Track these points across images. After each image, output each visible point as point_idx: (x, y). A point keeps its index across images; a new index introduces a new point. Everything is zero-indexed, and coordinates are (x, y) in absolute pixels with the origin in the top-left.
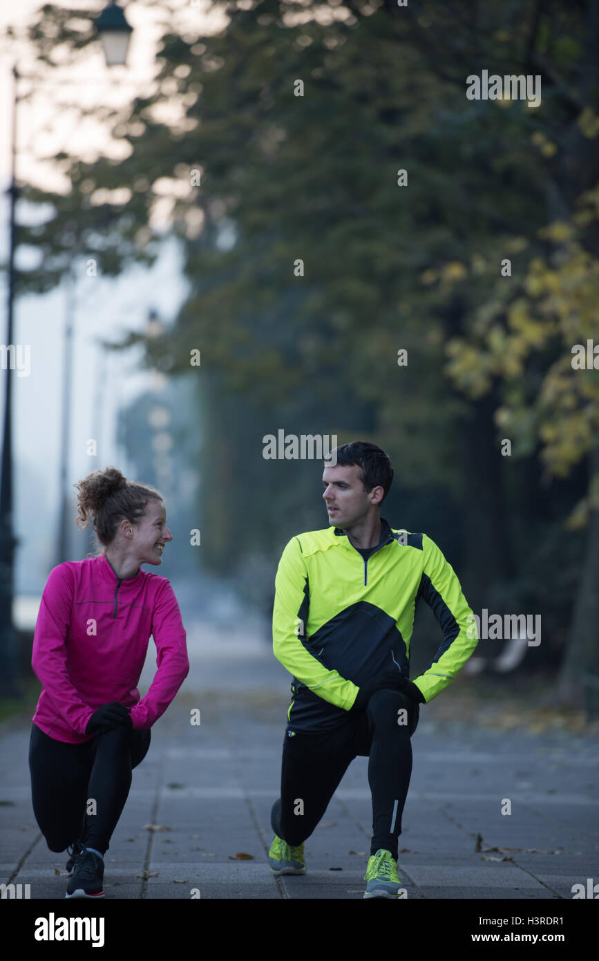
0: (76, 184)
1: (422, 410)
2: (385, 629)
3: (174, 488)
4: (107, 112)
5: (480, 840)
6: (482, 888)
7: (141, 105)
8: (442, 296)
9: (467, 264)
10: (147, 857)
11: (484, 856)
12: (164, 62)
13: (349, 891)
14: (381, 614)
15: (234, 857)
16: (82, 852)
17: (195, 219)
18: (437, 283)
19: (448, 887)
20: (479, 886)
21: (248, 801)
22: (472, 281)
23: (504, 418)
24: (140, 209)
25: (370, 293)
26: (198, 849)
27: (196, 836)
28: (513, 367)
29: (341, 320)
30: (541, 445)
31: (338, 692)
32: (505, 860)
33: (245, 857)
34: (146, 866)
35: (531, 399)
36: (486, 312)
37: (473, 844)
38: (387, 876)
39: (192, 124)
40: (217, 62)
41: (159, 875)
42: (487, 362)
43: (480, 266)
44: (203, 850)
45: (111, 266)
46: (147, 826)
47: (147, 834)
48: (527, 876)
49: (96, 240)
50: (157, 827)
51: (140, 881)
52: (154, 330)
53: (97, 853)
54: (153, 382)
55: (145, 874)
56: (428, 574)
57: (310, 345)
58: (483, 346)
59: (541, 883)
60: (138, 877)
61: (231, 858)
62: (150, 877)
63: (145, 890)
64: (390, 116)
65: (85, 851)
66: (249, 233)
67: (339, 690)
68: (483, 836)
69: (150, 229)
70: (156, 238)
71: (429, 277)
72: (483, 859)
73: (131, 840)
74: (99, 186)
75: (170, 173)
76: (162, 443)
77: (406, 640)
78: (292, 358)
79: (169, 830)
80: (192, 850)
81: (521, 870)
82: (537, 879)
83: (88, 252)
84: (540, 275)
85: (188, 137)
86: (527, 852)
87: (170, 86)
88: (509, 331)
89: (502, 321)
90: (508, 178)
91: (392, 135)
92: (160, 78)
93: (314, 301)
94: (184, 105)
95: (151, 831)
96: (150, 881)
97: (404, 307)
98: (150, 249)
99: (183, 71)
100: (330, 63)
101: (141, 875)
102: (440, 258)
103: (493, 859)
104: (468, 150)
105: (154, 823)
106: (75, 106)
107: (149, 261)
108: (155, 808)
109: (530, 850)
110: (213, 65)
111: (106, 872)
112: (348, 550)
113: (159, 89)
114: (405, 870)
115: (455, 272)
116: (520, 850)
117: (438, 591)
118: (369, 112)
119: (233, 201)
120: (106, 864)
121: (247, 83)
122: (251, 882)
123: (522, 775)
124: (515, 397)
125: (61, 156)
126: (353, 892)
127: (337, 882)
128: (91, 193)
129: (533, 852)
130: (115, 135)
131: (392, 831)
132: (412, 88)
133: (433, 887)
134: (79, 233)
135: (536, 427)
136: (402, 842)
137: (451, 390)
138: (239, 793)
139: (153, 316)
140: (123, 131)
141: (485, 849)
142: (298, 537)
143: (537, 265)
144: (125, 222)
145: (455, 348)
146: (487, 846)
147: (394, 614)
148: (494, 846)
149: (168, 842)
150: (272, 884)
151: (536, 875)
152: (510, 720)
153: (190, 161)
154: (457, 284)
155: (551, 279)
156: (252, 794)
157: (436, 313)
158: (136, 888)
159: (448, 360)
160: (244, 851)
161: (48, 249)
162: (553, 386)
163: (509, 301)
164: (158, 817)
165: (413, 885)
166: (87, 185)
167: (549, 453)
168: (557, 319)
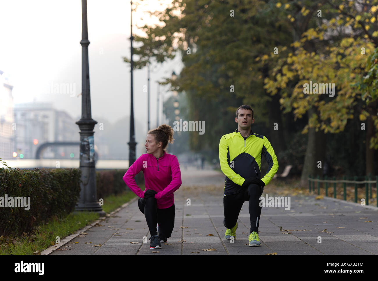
0: (149, 35)
2: (252, 161)
4: (158, 13)
5: (281, 228)
7: (168, 11)
8: (261, 65)
9: (269, 55)
10: (182, 236)
14: (250, 156)
17: (185, 45)
18: (260, 61)
19: (273, 242)
20: (282, 241)
21: (210, 219)
22: (271, 60)
23: (282, 101)
24: (169, 42)
25: (240, 65)
26: (197, 233)
27: (196, 230)
28: (283, 85)
29: (230, 73)
30: (294, 109)
31: (239, 180)
32: (289, 233)
33: (211, 235)
34: (182, 239)
35: (289, 96)
36: (275, 69)
37: (279, 229)
38: (255, 240)
39: (183, 16)
41: (186, 241)
42: (276, 84)
44: (198, 233)
45: (161, 59)
46: (181, 227)
47: (181, 229)
48: (296, 238)
49: (156, 52)
50: (183, 227)
51: (181, 243)
52: (174, 78)
54: (175, 94)
55: (182, 241)
57: (221, 81)
59: (300, 240)
61: (207, 236)
62: (184, 242)
64: (244, 11)
67: (239, 179)
69: (172, 47)
70: (174, 50)
71: (258, 59)
72: (282, 233)
74: (156, 36)
75: (178, 31)
76: (177, 112)
78: (216, 85)
79: (187, 228)
80: (195, 234)
81: (294, 236)
83: (154, 55)
84: (291, 57)
85: (182, 19)
87: (177, 5)
88: (282, 75)
89: (280, 71)
90: (280, 27)
92: (174, 2)
93: (223, 67)
94: (181, 10)
95: (182, 228)
97: (250, 69)
98: (173, 53)
102: (261, 53)
103: (285, 233)
107: (172, 57)
108: (183, 221)
109: (296, 230)
112: (240, 137)
113: (174, 6)
115: (266, 57)
116: (293, 230)
119: (196, 39)
122: (214, 242)
124: (285, 95)
125: (146, 27)
127: (239, 242)
130: (160, 20)
131: (257, 226)
133: (268, 242)
134: (151, 50)
135: (292, 103)
137: (265, 93)
138: (207, 217)
139: (174, 74)
140: (163, 19)
141: (283, 230)
142: (225, 135)
143: (290, 54)
144: (165, 46)
145: (266, 80)
147: (254, 156)
148: (285, 229)
149: (188, 231)
151: (299, 237)
153: (183, 27)
154: (265, 60)
155: (295, 58)
156: (211, 216)
157: (259, 70)
158: (180, 245)
159: (264, 84)
160: (211, 233)
161: (141, 55)
162: (296, 91)
163: (282, 66)
164: (184, 224)
165: (262, 242)
166: (153, 36)
167: (296, 111)
168: (297, 71)
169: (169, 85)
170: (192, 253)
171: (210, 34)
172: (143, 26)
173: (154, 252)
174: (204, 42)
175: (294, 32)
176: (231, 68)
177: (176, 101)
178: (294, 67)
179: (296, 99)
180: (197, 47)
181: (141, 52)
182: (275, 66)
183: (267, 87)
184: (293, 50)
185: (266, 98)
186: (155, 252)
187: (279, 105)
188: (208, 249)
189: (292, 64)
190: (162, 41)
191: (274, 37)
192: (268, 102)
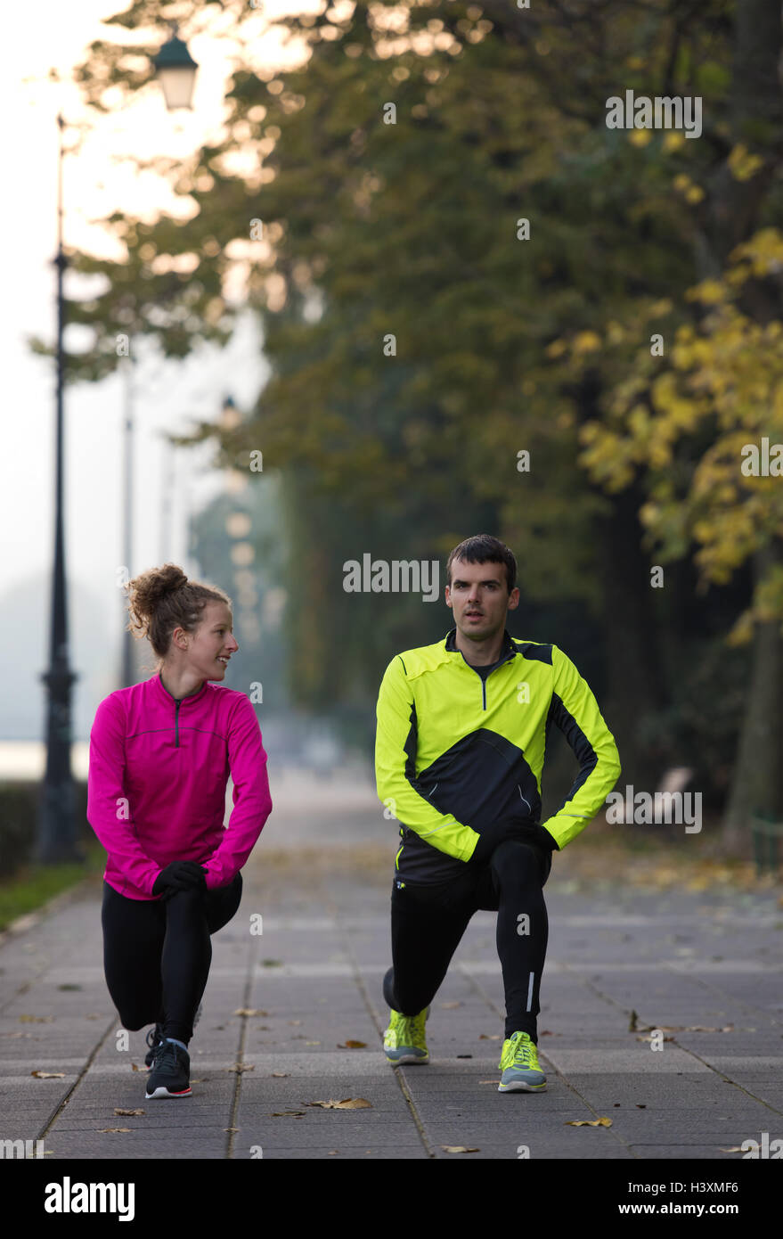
0: (133, 250)
1: (551, 509)
2: (510, 761)
3: (258, 608)
4: (167, 164)
5: (635, 1017)
6: (639, 1074)
7: (208, 155)
8: (572, 372)
9: (602, 333)
10: (240, 1048)
11: (640, 1037)
12: (234, 102)
13: (481, 1083)
14: (504, 744)
15: (343, 1044)
16: (161, 1043)
17: (275, 288)
18: (566, 357)
19: (598, 1074)
20: (634, 1071)
21: (357, 979)
22: (608, 352)
23: (650, 515)
24: (209, 277)
25: (489, 370)
26: (300, 1037)
27: (297, 1022)
28: (660, 455)
29: (453, 403)
30: (695, 547)
31: (454, 840)
32: (665, 1040)
33: (356, 1045)
34: (239, 1058)
35: (682, 493)
36: (626, 390)
37: (627, 1022)
38: (525, 1063)
39: (269, 175)
40: (297, 101)
41: (256, 1069)
42: (628, 449)
43: (616, 334)
44: (306, 1038)
45: (177, 345)
46: (239, 1011)
47: (239, 1020)
48: (691, 1058)
49: (158, 316)
50: (250, 1012)
51: (233, 1075)
52: (230, 420)
53: (180, 1044)
54: (231, 482)
55: (239, 1068)
56: (559, 694)
57: (416, 434)
58: (624, 431)
59: (708, 1066)
60: (230, 1071)
61: (340, 1047)
62: (245, 1070)
63: (239, 1086)
64: (505, 159)
65: (165, 1041)
66: (341, 301)
67: (456, 836)
68: (638, 1013)
69: (223, 300)
70: (229, 312)
71: (556, 349)
72: (638, 1040)
73: (221, 1028)
74: (159, 252)
75: (244, 233)
76: (243, 555)
77: (537, 772)
78: (396, 450)
79: (265, 1015)
80: (293, 1038)
81: (684, 1053)
82: (704, 1062)
83: (149, 329)
84: (689, 343)
85: (265, 190)
86: (691, 1030)
87: (243, 131)
88: (654, 412)
89: (644, 399)
90: (647, 229)
91: (507, 182)
92: (231, 122)
93: (420, 380)
94: (259, 152)
95: (244, 1016)
96: (244, 1075)
97: (528, 386)
98: (224, 323)
99: (258, 113)
100: (432, 98)
101: (234, 1068)
102: (569, 325)
103: (650, 1040)
104: (598, 198)
105: (247, 1007)
106: (131, 158)
107: (222, 338)
108: (248, 988)
109: (694, 1028)
110: (292, 105)
111: (193, 1065)
112: (461, 668)
113: (231, 135)
114: (547, 1056)
115: (587, 342)
116: (682, 1029)
117: (572, 713)
118: (480, 156)
119: (320, 264)
120: (191, 1057)
121: (334, 125)
122: (364, 1074)
123: (682, 940)
124: (663, 491)
125: (117, 217)
126: (486, 1082)
127: (466, 1071)
128: (151, 261)
129: (698, 1030)
130: (178, 191)
131: (529, 1009)
132: (530, 126)
133: (580, 1075)
134: (138, 308)
135: (689, 526)
136: (542, 1022)
137: (587, 484)
138: (346, 970)
139: (229, 403)
140: (188, 186)
141: (640, 1028)
142: (403, 655)
143: (685, 333)
144: (193, 293)
145: (590, 433)
146: (644, 1024)
147: (521, 743)
148: (652, 1025)
149: (264, 1029)
150: (390, 1076)
151: (702, 1057)
152: (665, 876)
153: (268, 219)
154: (588, 355)
155: (702, 350)
156: (362, 970)
157: (566, 391)
158: (228, 1084)
159: (582, 448)
160: (355, 1038)
161: (102, 328)
162: (707, 476)
163: (653, 376)
164: (252, 1002)
165: (557, 1073)
166: (147, 251)
167: (705, 556)
168: (710, 395)
169: (210, 448)
170: (275, 1115)
171: (371, 249)
172: (109, 212)
173: (121, 1110)
174: (348, 282)
175: (699, 243)
176: (453, 382)
177: (240, 510)
178: (697, 382)
179: (706, 509)
180: (326, 298)
181: (101, 316)
182: (624, 377)
183: (591, 458)
184: (698, 312)
185: (591, 504)
186: (127, 1112)
187: (639, 529)
188: (338, 1102)
189: (695, 368)
190: (183, 275)
191: (622, 263)
192: (597, 520)
